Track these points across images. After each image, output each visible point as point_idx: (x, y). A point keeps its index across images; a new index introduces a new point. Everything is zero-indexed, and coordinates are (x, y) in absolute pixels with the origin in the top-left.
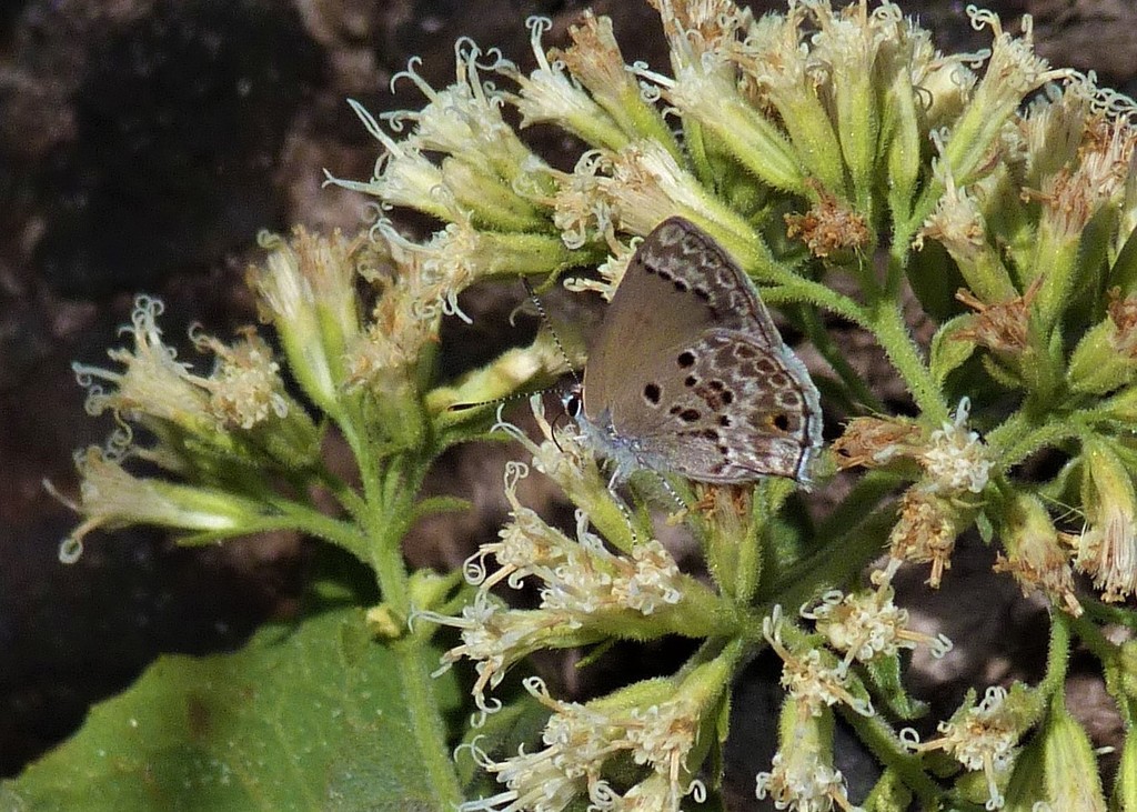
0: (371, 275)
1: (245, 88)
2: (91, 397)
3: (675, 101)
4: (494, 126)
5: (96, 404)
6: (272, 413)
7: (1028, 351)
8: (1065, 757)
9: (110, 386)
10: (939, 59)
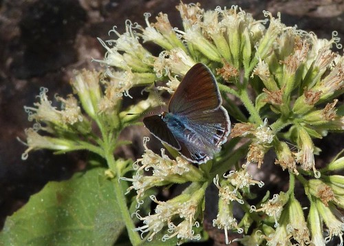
0: (104, 82)
1: (65, 22)
2: (30, 116)
3: (186, 38)
4: (137, 45)
5: (31, 118)
6: (78, 120)
7: (282, 104)
8: (295, 211)
9: (34, 112)
10: (255, 22)
